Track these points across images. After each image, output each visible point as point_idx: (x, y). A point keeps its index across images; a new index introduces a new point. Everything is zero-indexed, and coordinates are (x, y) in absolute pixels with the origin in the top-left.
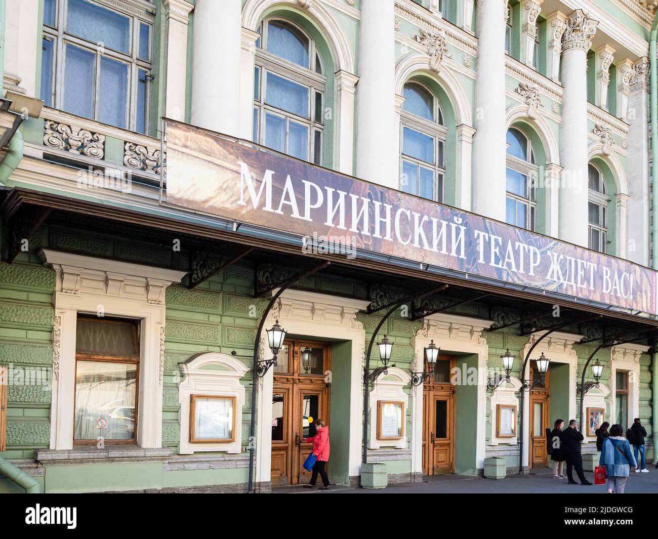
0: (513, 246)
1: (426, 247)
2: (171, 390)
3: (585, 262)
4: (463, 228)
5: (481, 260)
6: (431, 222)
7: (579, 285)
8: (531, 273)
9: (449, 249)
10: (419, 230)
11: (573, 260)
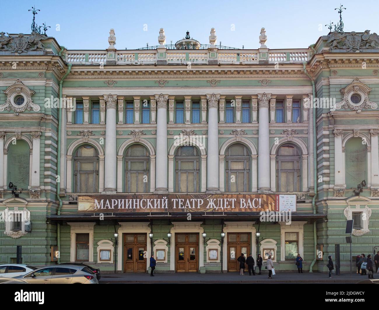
0: (190, 201)
1: (152, 207)
3: (229, 199)
4: (167, 200)
5: (175, 207)
6: (154, 201)
7: (225, 207)
8: (199, 207)
9: (161, 206)
10: (149, 204)
11: (222, 200)
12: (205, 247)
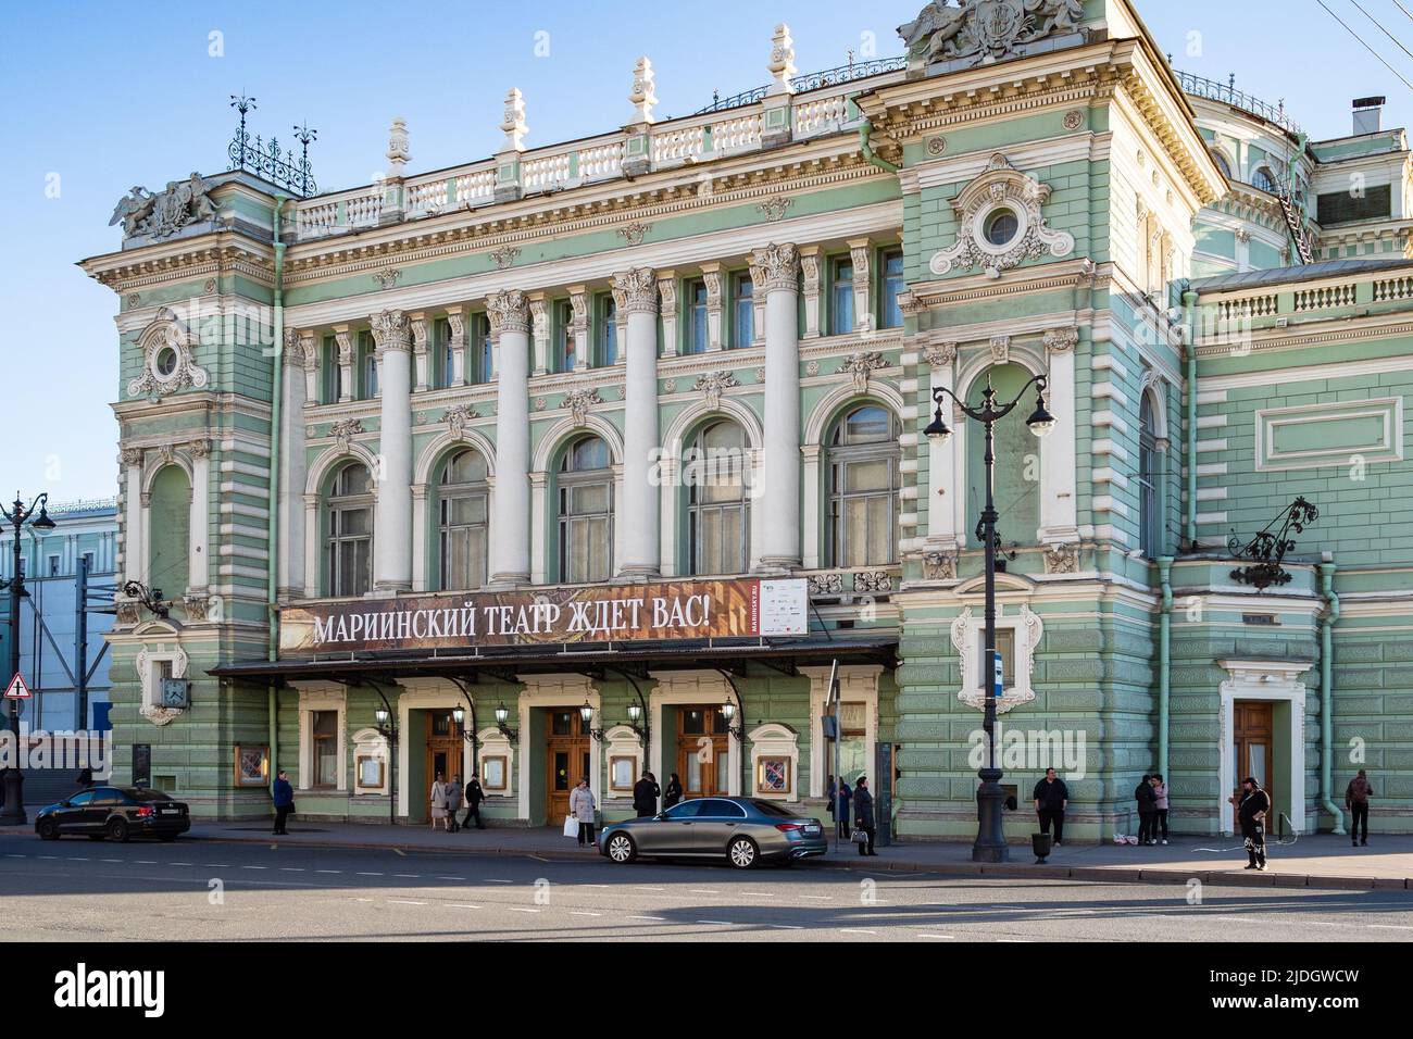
0: (526, 610)
1: (439, 634)
2: (350, 752)
3: (624, 602)
4: (473, 610)
5: (491, 632)
6: (444, 613)
7: (615, 627)
8: (548, 630)
9: (459, 631)
10: (432, 623)
11: (605, 603)
12: (603, 751)
